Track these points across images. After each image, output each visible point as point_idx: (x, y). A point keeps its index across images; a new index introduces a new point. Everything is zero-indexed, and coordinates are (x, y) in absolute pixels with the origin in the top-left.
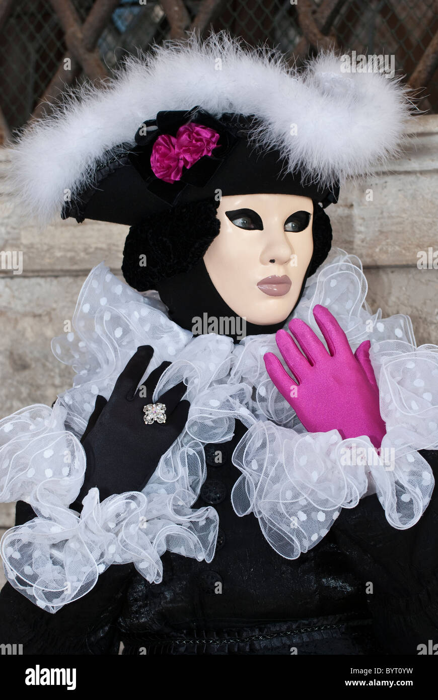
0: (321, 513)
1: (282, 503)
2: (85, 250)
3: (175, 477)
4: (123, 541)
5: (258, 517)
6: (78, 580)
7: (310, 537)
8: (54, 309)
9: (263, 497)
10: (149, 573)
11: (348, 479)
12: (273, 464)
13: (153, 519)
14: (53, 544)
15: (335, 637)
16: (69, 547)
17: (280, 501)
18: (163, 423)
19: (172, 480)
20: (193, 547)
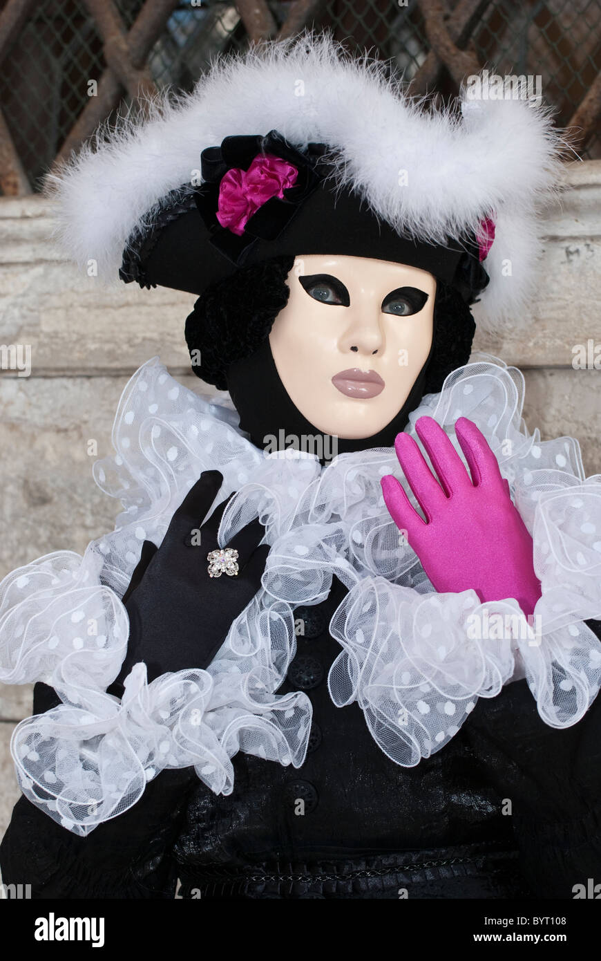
0: (449, 704)
1: (397, 689)
2: (130, 342)
3: (250, 651)
4: (178, 737)
5: (363, 708)
6: (118, 790)
7: (433, 737)
8: (85, 422)
9: (370, 681)
10: (214, 781)
11: (487, 657)
12: (384, 635)
13: (221, 708)
14: (84, 741)
15: (470, 875)
16: (106, 745)
17: (394, 687)
18: (234, 576)
19: (248, 654)
20: (275, 746)
